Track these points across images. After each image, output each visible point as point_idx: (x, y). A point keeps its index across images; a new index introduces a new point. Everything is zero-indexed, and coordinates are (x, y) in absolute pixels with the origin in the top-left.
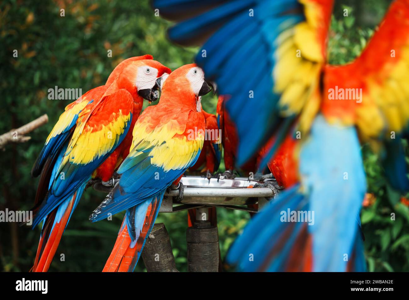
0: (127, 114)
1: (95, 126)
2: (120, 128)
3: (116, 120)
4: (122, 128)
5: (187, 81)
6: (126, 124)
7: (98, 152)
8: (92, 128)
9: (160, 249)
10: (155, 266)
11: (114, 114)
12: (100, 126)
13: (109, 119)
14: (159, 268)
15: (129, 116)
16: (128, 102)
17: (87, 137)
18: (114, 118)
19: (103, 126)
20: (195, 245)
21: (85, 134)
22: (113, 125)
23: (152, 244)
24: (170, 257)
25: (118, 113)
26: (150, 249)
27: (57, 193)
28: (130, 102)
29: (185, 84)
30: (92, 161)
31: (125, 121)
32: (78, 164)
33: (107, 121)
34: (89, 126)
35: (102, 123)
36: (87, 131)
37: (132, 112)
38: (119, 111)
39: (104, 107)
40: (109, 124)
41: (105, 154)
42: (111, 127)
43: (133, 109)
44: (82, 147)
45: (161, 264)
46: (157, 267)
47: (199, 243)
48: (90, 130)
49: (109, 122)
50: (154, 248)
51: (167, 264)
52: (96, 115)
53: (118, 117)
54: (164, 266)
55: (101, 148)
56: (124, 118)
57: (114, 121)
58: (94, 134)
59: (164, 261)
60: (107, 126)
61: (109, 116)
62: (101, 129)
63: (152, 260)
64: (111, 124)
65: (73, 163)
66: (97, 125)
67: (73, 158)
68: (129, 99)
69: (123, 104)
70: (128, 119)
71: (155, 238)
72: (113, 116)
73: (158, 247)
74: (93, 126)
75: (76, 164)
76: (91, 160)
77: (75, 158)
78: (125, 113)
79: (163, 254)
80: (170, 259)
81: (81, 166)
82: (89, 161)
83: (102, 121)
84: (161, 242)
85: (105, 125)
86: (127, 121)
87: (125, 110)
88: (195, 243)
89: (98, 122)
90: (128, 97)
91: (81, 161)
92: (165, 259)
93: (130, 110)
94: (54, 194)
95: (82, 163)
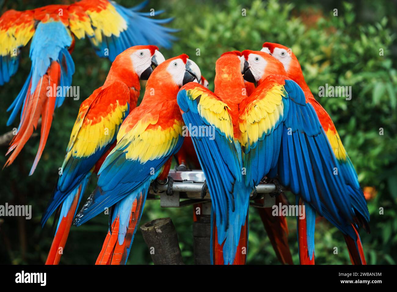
0: (124, 104)
1: (94, 118)
2: (119, 118)
3: (114, 111)
4: (121, 118)
5: (168, 74)
6: (124, 113)
7: (99, 143)
8: (91, 121)
9: (167, 243)
10: (162, 260)
11: (111, 105)
12: (99, 118)
13: (107, 111)
14: (166, 261)
15: (126, 106)
16: (124, 92)
17: (87, 130)
18: (112, 109)
19: (102, 118)
20: (202, 238)
21: (85, 127)
22: (111, 116)
23: (159, 238)
24: (176, 251)
25: (115, 104)
26: (157, 243)
27: (63, 188)
28: (126, 93)
29: (166, 77)
30: (94, 153)
31: (123, 111)
32: (81, 157)
33: (105, 113)
34: (89, 119)
35: (101, 115)
36: (86, 124)
37: (129, 102)
38: (116, 102)
39: (101, 98)
40: (107, 115)
41: (106, 145)
42: (110, 118)
43: (129, 99)
44: (84, 140)
45: (168, 258)
46: (164, 260)
47: (205, 237)
48: (89, 122)
49: (107, 113)
50: (161, 242)
51: (174, 258)
52: (94, 107)
53: (116, 107)
54: (171, 260)
55: (102, 139)
56: (122, 108)
57: (112, 112)
58: (94, 126)
59: (171, 255)
60: (106, 117)
61: (107, 108)
62: (100, 120)
63: (159, 254)
64: (109, 115)
65: (76, 157)
66: (96, 118)
67: (76, 152)
68: (125, 90)
69: (119, 95)
70: (125, 109)
71: (162, 233)
72: (111, 107)
73: (165, 241)
74: (92, 119)
75: (79, 157)
76: (93, 151)
77: (77, 152)
78: (122, 104)
79: (170, 248)
80: (177, 253)
81: (84, 159)
82: (91, 154)
83: (100, 113)
84: (168, 236)
85: (104, 117)
86: (124, 111)
87: (122, 101)
88: (202, 237)
89: (97, 114)
90: (124, 88)
91: (84, 154)
92: (172, 254)
93: (127, 100)
94: (60, 190)
95: (84, 156)
